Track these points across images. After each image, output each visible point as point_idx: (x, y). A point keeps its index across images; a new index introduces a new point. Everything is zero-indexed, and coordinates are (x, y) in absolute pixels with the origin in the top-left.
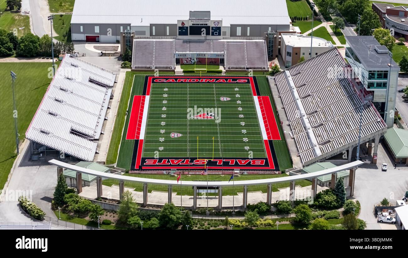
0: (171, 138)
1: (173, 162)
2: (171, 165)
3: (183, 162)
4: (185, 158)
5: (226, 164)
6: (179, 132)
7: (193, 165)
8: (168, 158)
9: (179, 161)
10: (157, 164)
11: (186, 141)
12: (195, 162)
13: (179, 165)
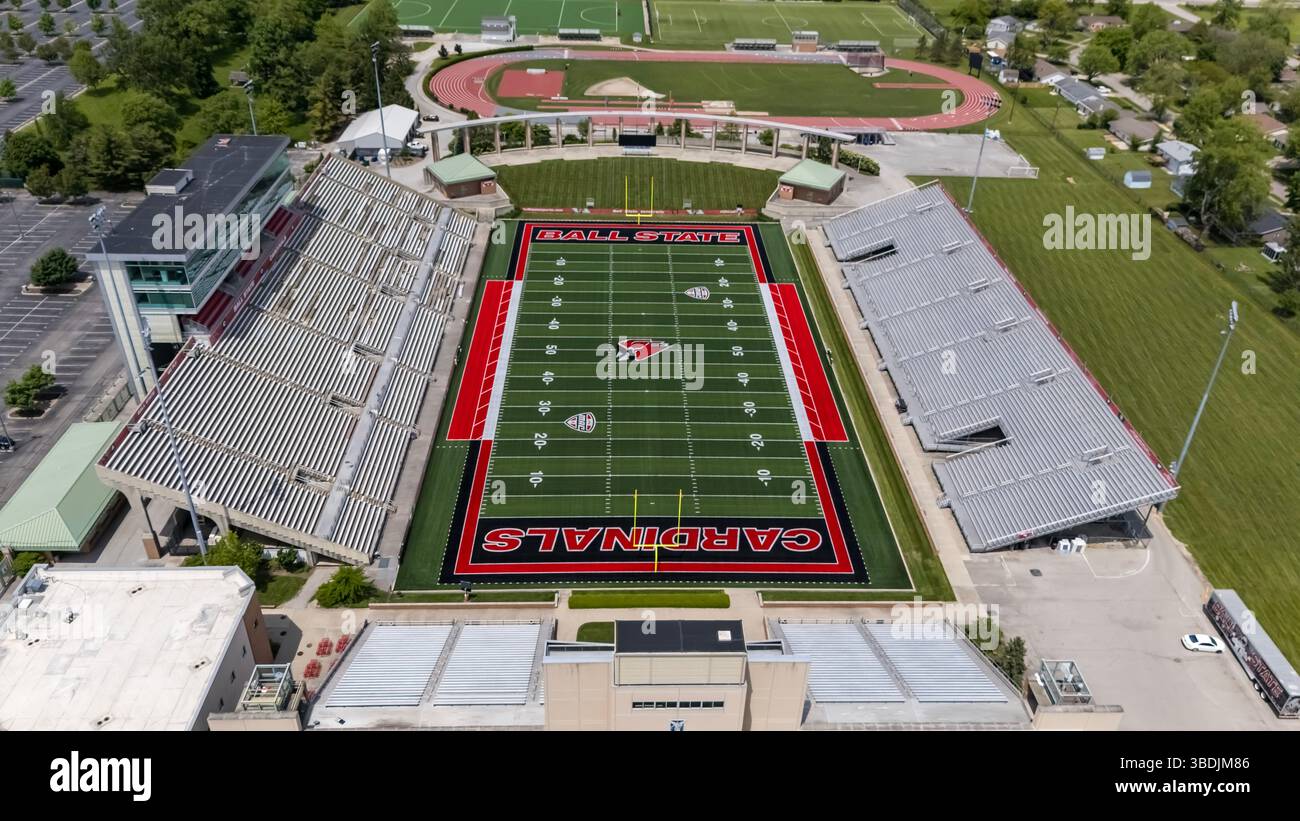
0: (707, 286)
1: (693, 237)
2: (696, 231)
3: (675, 237)
4: (673, 242)
5: (604, 232)
6: (690, 299)
7: (658, 231)
8: (701, 243)
9: (683, 237)
10: (719, 234)
11: (677, 278)
12: (657, 235)
13: (682, 231)
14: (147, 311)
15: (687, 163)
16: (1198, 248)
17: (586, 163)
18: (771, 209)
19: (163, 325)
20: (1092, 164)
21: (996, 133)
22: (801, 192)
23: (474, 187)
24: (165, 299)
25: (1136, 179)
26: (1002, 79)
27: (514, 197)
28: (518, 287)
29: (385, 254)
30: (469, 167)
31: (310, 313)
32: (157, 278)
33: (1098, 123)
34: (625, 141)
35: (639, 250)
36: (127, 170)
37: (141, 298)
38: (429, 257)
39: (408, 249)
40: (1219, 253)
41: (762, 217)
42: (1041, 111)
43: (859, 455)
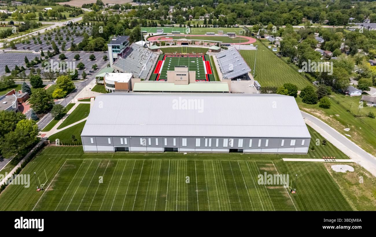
14: (114, 53)
15: (193, 48)
16: (280, 57)
17: (176, 48)
18: (207, 53)
19: (115, 55)
20: (269, 49)
21: (253, 45)
22: (213, 51)
23: (156, 50)
24: (116, 51)
25: (274, 50)
26: (258, 38)
27: (163, 52)
28: (164, 61)
29: (143, 55)
30: (156, 47)
31: (133, 58)
32: (116, 48)
33: (273, 43)
34: (183, 44)
35: (184, 58)
36: (99, 47)
37: (113, 51)
38: (150, 57)
39: (146, 55)
40: (283, 58)
41: (206, 54)
42: (263, 42)
43: (213, 75)
